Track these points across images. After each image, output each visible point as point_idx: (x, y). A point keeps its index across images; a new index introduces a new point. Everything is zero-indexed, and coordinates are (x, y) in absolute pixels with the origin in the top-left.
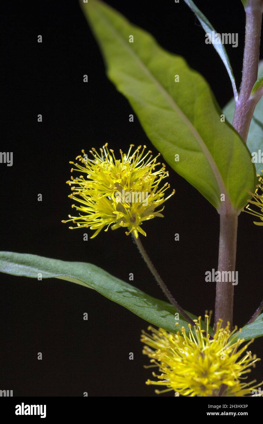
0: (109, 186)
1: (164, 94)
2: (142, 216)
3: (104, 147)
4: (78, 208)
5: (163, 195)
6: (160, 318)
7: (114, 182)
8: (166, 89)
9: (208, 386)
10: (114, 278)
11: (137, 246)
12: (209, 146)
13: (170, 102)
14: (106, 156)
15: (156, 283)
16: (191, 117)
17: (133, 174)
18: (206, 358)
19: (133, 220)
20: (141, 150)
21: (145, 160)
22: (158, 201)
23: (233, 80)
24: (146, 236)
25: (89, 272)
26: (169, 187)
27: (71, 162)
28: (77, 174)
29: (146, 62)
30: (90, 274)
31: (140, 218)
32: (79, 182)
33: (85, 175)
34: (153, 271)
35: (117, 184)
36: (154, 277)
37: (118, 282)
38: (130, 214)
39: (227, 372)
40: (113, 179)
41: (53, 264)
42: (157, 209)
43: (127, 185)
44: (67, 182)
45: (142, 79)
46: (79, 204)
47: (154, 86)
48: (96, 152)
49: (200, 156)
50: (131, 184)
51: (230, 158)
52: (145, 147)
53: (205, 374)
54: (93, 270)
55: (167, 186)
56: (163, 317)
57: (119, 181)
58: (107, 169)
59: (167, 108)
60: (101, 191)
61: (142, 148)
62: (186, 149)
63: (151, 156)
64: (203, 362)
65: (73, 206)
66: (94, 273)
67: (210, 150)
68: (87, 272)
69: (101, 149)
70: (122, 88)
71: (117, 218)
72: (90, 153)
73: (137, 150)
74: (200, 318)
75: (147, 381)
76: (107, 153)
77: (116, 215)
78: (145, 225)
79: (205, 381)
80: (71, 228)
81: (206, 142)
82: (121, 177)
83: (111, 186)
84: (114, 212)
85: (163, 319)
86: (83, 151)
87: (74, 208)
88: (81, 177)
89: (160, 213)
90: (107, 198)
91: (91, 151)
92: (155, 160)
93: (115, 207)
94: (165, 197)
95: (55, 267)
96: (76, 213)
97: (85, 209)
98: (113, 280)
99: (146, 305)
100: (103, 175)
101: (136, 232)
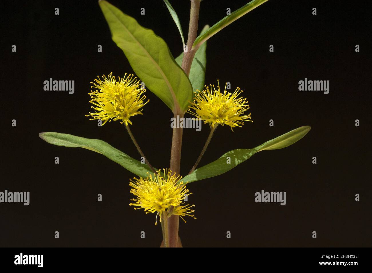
0: (112, 96)
1: (142, 48)
2: (130, 113)
3: (110, 74)
4: (94, 108)
5: (142, 102)
6: (139, 171)
7: (115, 94)
8: (143, 46)
9: (163, 206)
10: (114, 148)
11: (127, 130)
12: (167, 76)
13: (146, 53)
14: (111, 79)
15: (138, 151)
16: (157, 61)
17: (126, 90)
18: (162, 192)
19: (125, 116)
20: (130, 77)
21: (133, 82)
22: (139, 105)
23: (183, 39)
24: (132, 124)
25: (100, 145)
26: (146, 98)
27: (91, 83)
28: (94, 90)
29: (132, 32)
30: (101, 146)
31: (129, 115)
32: (96, 94)
33: (99, 90)
34: (136, 145)
35: (116, 96)
36: (136, 148)
37: (116, 150)
38: (124, 112)
39: (173, 199)
40: (114, 92)
41: (80, 140)
42: (139, 110)
43: (122, 96)
44: (89, 94)
45: (130, 41)
46: (95, 106)
47: (137, 44)
48: (106, 77)
49: (162, 81)
50: (124, 96)
51: (179, 83)
52: (133, 75)
53: (161, 200)
54: (102, 144)
55: (145, 97)
56: (140, 170)
57: (118, 94)
58: (112, 87)
59: (144, 56)
60: (108, 99)
61: (132, 75)
62: (155, 77)
63: (136, 80)
64: (160, 193)
65: (92, 107)
66: (103, 145)
67: (168, 79)
68: (99, 145)
69: (108, 75)
70: (119, 45)
71: (116, 115)
72: (102, 77)
73: (129, 77)
74: (160, 170)
75: (130, 204)
76: (112, 78)
77: (116, 113)
78: (132, 119)
79: (161, 203)
80: (90, 119)
81: (165, 74)
82: (119, 91)
83: (113, 96)
84: (114, 111)
85: (140, 171)
86: (98, 76)
87: (93, 108)
88: (97, 91)
89: (141, 112)
90: (111, 103)
91: (102, 76)
92: (138, 82)
93: (115, 108)
94: (143, 103)
95: (81, 142)
96: (94, 111)
97: (98, 109)
98: (114, 149)
99: (131, 164)
100: (109, 90)
101: (127, 122)
